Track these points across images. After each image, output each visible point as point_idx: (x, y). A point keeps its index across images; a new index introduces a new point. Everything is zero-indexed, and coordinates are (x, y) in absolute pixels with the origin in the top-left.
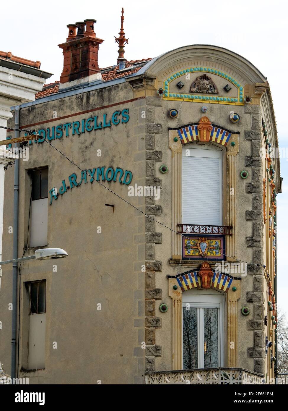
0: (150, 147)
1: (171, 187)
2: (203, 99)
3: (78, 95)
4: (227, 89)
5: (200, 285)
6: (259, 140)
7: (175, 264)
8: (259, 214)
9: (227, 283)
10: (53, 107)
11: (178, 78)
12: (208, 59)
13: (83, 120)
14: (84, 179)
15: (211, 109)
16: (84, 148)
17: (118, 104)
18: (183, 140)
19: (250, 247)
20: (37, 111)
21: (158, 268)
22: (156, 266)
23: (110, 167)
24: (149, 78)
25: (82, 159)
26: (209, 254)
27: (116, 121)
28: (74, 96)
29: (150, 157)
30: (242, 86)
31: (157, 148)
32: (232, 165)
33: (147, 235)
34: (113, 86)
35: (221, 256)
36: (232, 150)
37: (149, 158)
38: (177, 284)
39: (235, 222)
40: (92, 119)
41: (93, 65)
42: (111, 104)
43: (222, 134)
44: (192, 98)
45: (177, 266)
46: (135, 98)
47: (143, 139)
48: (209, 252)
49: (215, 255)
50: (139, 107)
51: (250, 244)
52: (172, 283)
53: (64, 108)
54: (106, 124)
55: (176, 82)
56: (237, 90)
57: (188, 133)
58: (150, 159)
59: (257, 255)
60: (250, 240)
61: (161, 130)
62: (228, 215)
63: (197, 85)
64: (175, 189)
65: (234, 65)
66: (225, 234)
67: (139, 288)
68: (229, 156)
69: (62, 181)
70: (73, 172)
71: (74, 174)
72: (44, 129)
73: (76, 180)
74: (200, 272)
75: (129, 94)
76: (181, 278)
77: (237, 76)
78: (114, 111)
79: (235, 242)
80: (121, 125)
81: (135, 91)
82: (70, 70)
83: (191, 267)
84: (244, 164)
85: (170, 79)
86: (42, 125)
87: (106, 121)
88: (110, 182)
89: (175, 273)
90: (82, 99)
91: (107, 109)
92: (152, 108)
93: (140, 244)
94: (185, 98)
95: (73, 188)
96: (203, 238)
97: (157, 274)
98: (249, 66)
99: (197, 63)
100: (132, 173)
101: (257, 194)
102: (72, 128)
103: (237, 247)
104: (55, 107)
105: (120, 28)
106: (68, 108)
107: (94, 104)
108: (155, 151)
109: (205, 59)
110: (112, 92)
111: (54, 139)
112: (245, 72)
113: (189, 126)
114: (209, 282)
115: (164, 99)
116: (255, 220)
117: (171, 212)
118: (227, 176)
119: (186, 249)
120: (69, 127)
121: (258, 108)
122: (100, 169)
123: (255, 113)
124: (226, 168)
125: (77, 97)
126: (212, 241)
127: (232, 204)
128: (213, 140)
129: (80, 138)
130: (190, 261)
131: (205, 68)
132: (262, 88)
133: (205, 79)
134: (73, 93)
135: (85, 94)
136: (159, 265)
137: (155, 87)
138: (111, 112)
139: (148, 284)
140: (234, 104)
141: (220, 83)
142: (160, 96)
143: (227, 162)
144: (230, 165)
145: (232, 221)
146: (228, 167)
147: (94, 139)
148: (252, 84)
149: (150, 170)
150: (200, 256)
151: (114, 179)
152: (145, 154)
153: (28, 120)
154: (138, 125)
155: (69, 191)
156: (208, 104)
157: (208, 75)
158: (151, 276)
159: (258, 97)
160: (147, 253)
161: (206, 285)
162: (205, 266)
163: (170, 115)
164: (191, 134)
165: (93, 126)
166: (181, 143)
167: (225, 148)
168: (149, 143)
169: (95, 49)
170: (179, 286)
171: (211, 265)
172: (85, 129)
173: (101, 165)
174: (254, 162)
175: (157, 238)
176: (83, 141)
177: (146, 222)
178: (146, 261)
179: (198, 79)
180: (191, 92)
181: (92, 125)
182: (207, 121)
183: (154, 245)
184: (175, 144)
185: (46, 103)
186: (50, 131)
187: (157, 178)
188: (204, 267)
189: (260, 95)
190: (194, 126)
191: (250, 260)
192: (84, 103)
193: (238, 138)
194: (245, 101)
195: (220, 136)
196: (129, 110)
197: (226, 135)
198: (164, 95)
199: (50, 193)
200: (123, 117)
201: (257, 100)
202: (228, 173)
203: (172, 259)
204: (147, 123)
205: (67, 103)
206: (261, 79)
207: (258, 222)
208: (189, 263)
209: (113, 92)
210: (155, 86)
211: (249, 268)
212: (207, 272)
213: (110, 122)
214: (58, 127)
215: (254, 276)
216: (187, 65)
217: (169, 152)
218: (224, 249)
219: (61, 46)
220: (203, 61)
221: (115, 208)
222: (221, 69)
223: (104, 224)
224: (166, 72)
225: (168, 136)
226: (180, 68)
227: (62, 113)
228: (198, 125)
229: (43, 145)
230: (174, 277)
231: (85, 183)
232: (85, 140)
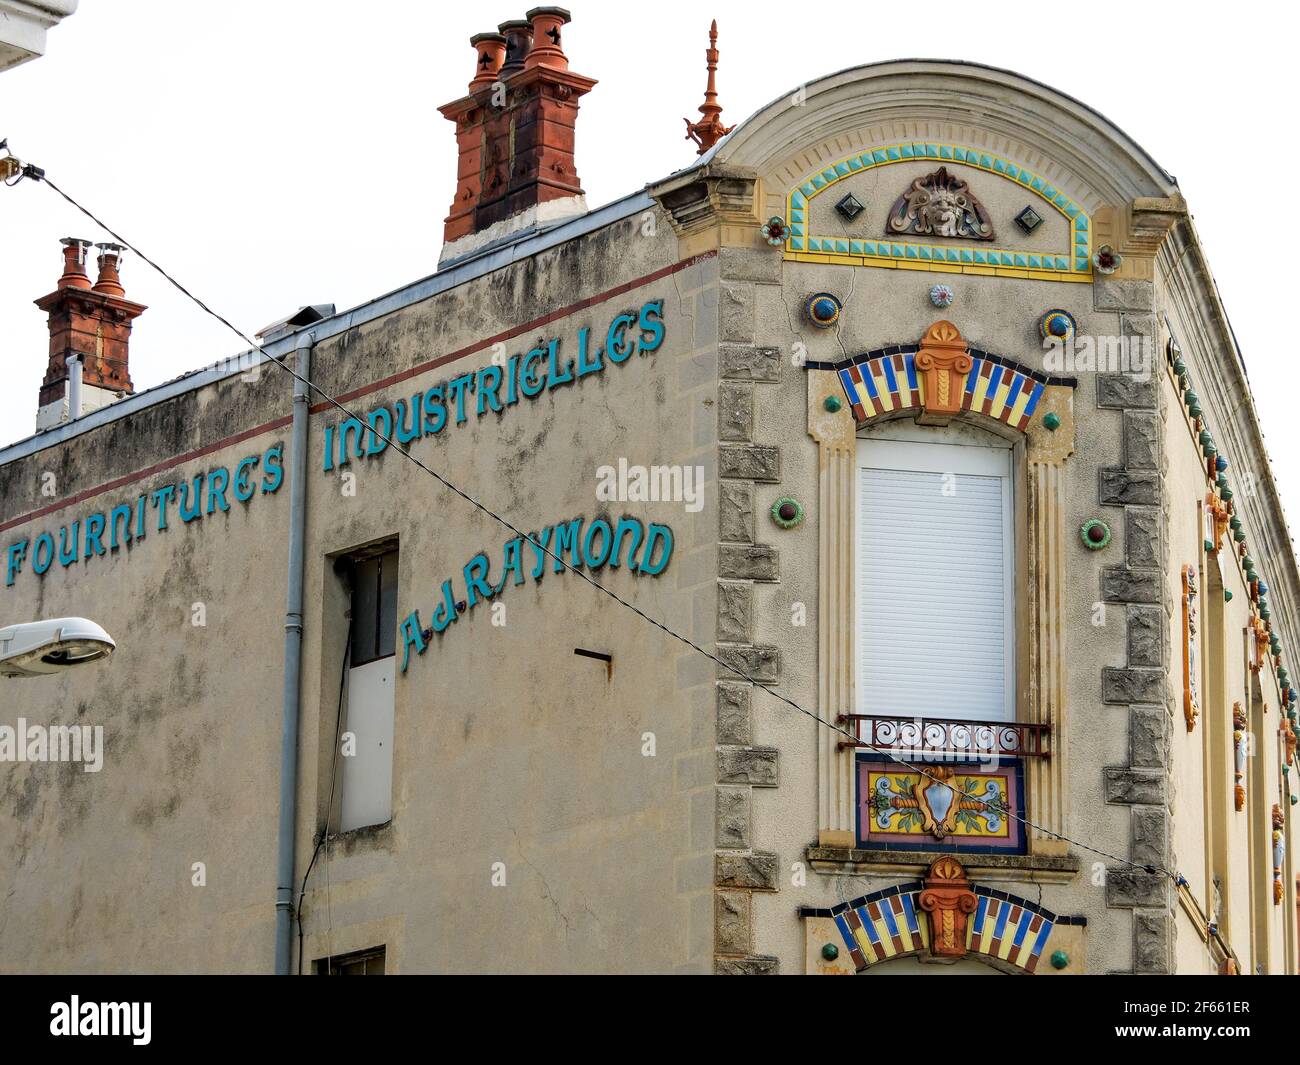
0: (736, 432)
1: (814, 578)
2: (939, 260)
3: (497, 274)
4: (1028, 223)
5: (925, 942)
6: (1150, 408)
7: (828, 864)
8: (1154, 682)
9: (1031, 938)
10: (417, 324)
11: (840, 183)
12: (954, 113)
13: (512, 358)
14: (513, 569)
15: (969, 298)
16: (516, 459)
17: (628, 287)
18: (861, 406)
19: (1123, 801)
20: (365, 344)
21: (764, 877)
22: (755, 870)
23: (599, 518)
24: (729, 179)
25: (508, 500)
26: (961, 829)
27: (620, 351)
28: (485, 278)
29: (735, 470)
30: (1084, 213)
31: (761, 436)
32: (1047, 498)
33: (720, 757)
34: (613, 227)
35: (1008, 837)
36: (1046, 444)
37: (732, 473)
38: (838, 940)
39: (1059, 710)
40: (542, 353)
41: (556, 167)
42: (606, 289)
43: (1008, 384)
44: (897, 257)
45: (837, 872)
46: (684, 257)
47: (711, 403)
48: (961, 822)
49: (984, 832)
50: (698, 290)
51: (1119, 793)
52: (816, 937)
53: (454, 323)
54: (588, 362)
55: (834, 195)
56: (1067, 226)
57: (881, 383)
58: (736, 474)
59: (1149, 834)
60: (1118, 778)
61: (776, 370)
62: (1033, 684)
63: (912, 205)
64: (828, 585)
65: (1054, 136)
66: (1023, 753)
67: (693, 956)
68: (1036, 464)
69: (441, 584)
70: (479, 549)
71: (482, 554)
72: (388, 407)
73: (487, 575)
74: (923, 893)
75: (663, 246)
76: (852, 917)
77: (1067, 174)
78: (614, 316)
79: (1060, 784)
80: (636, 362)
81: (683, 232)
82: (478, 190)
83: (890, 874)
84: (1094, 495)
85: (811, 187)
86: (381, 391)
87: (587, 355)
88: (597, 570)
89: (829, 900)
90: (510, 285)
91: (592, 310)
92: (746, 289)
93: (697, 790)
94: (870, 254)
95: (476, 609)
96: (937, 769)
97: (761, 900)
98: (1107, 139)
99: (913, 130)
100: (671, 531)
101: (1145, 608)
102: (477, 392)
103: (1069, 805)
104: (426, 324)
105: (705, 90)
106: (464, 323)
107: (550, 299)
108: (756, 447)
109: (943, 113)
110: (609, 246)
111: (420, 438)
112: (1095, 159)
113: (883, 355)
114: (961, 933)
115: (788, 257)
116: (1136, 702)
117: (814, 671)
118: (1029, 540)
119: (872, 811)
120: (468, 391)
121: (1145, 291)
122: (567, 529)
123: (1136, 310)
124: (1028, 511)
125: (493, 281)
126: (973, 779)
127: (1048, 644)
128: (977, 406)
129: (503, 423)
130: (886, 854)
131: (944, 145)
132: (1160, 216)
133: (945, 186)
134: (481, 268)
135: (519, 265)
136: (768, 866)
137: (756, 214)
138: (602, 317)
139: (726, 937)
140: (1057, 277)
141: (1000, 202)
142: (774, 245)
143: (1029, 487)
144: (1042, 499)
145: (1049, 705)
146: (1033, 506)
147: (548, 423)
148: (1123, 205)
149: (733, 514)
150: (925, 835)
151: (613, 560)
152: (717, 455)
153: (337, 382)
154: (695, 356)
155: (464, 618)
156: (956, 277)
157: (956, 171)
158: (737, 907)
159: (1146, 251)
160: (723, 824)
161: (949, 942)
162: (943, 871)
163: (812, 314)
164: (892, 384)
165: (545, 378)
166: (855, 417)
167: (1021, 437)
168: (733, 415)
169: (564, 111)
170: (845, 946)
171: (970, 870)
172: (519, 389)
173: (569, 514)
174: (1131, 489)
175: (760, 764)
176: (513, 434)
177: (718, 708)
178: (720, 851)
179: (917, 184)
180: (891, 232)
181: (540, 375)
182: (952, 337)
183: (747, 791)
184: (831, 419)
185: (394, 315)
186: (406, 410)
187: (760, 546)
188: (941, 875)
189: (1152, 244)
190: (903, 355)
191: (1120, 850)
192: (516, 299)
193: (1071, 399)
194: (1097, 265)
195: (1003, 391)
196: (666, 305)
197: (1026, 391)
198: (788, 241)
199: (401, 631)
200: (645, 331)
201: (1142, 262)
202: (1033, 526)
203: (816, 845)
204: (726, 344)
205: (463, 305)
206: (1156, 184)
207: (1149, 710)
208: (884, 859)
209: (612, 246)
210: (754, 212)
211: (1117, 883)
212: (952, 893)
213: (601, 356)
214: (432, 394)
215: (1137, 911)
216: (877, 137)
217: (808, 449)
218: (1018, 809)
219: (449, 111)
220: (935, 122)
221: (614, 663)
222: (1006, 151)
223: (579, 728)
224: (796, 163)
225: (804, 394)
226: (851, 145)
227: (446, 343)
228: (918, 350)
229: (381, 463)
230: (824, 913)
231: (516, 585)
232: (519, 431)
